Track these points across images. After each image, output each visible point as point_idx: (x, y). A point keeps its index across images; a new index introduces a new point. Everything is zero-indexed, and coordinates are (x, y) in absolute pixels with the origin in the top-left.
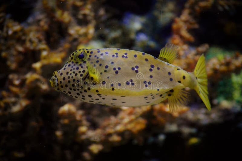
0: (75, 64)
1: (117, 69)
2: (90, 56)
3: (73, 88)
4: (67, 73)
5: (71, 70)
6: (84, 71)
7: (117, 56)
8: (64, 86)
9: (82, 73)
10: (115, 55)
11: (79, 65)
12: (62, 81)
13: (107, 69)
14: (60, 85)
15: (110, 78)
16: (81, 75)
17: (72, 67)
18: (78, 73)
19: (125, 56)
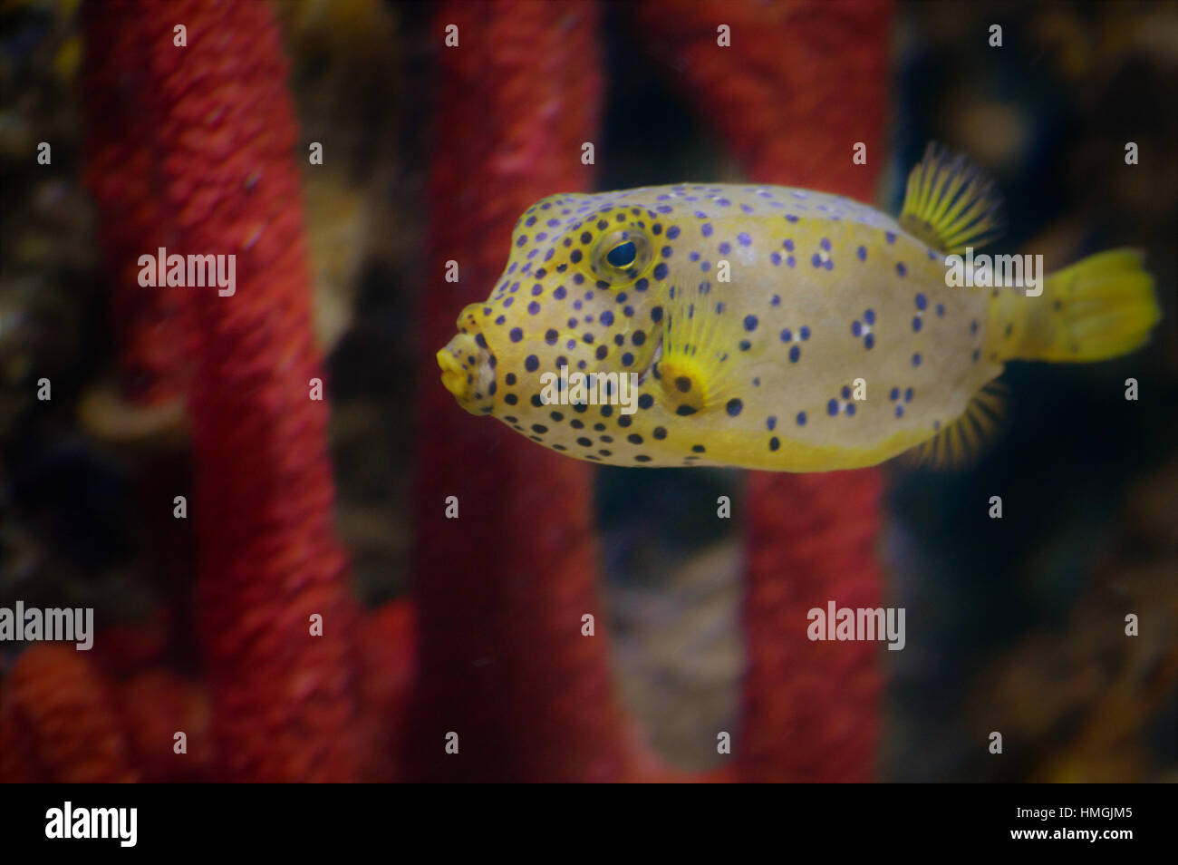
0: (595, 289)
1: (796, 338)
2: (666, 252)
4: (552, 336)
5: (572, 324)
11: (613, 298)
13: (752, 337)
15: (763, 383)
17: (578, 305)
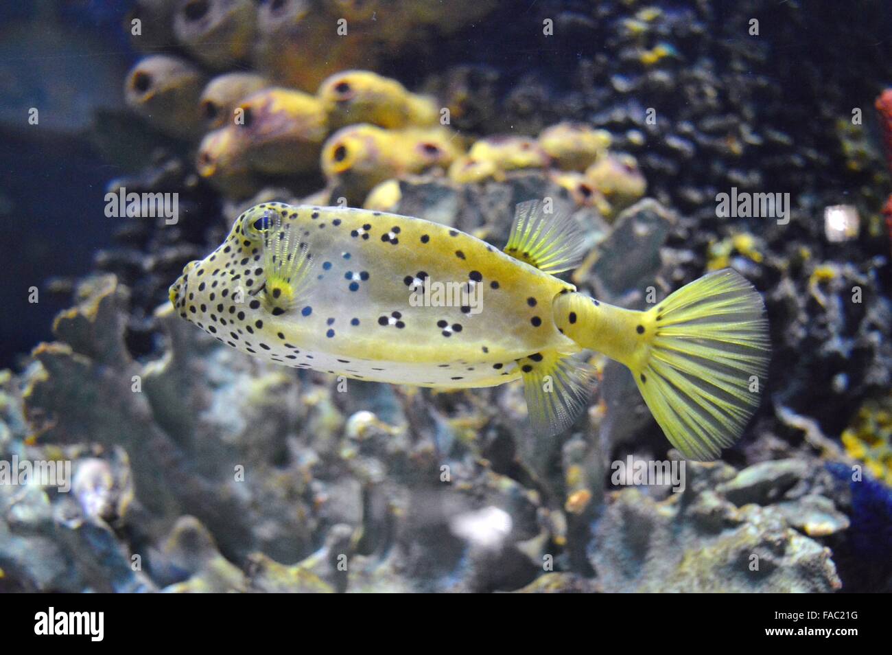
3: (219, 316)
6: (259, 272)
7: (366, 237)
8: (198, 309)
9: (252, 276)
10: (361, 232)
12: (196, 292)
14: (189, 303)
16: (249, 283)
18: (243, 276)
19: (392, 236)
